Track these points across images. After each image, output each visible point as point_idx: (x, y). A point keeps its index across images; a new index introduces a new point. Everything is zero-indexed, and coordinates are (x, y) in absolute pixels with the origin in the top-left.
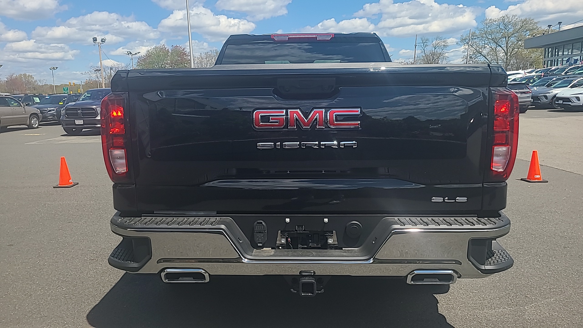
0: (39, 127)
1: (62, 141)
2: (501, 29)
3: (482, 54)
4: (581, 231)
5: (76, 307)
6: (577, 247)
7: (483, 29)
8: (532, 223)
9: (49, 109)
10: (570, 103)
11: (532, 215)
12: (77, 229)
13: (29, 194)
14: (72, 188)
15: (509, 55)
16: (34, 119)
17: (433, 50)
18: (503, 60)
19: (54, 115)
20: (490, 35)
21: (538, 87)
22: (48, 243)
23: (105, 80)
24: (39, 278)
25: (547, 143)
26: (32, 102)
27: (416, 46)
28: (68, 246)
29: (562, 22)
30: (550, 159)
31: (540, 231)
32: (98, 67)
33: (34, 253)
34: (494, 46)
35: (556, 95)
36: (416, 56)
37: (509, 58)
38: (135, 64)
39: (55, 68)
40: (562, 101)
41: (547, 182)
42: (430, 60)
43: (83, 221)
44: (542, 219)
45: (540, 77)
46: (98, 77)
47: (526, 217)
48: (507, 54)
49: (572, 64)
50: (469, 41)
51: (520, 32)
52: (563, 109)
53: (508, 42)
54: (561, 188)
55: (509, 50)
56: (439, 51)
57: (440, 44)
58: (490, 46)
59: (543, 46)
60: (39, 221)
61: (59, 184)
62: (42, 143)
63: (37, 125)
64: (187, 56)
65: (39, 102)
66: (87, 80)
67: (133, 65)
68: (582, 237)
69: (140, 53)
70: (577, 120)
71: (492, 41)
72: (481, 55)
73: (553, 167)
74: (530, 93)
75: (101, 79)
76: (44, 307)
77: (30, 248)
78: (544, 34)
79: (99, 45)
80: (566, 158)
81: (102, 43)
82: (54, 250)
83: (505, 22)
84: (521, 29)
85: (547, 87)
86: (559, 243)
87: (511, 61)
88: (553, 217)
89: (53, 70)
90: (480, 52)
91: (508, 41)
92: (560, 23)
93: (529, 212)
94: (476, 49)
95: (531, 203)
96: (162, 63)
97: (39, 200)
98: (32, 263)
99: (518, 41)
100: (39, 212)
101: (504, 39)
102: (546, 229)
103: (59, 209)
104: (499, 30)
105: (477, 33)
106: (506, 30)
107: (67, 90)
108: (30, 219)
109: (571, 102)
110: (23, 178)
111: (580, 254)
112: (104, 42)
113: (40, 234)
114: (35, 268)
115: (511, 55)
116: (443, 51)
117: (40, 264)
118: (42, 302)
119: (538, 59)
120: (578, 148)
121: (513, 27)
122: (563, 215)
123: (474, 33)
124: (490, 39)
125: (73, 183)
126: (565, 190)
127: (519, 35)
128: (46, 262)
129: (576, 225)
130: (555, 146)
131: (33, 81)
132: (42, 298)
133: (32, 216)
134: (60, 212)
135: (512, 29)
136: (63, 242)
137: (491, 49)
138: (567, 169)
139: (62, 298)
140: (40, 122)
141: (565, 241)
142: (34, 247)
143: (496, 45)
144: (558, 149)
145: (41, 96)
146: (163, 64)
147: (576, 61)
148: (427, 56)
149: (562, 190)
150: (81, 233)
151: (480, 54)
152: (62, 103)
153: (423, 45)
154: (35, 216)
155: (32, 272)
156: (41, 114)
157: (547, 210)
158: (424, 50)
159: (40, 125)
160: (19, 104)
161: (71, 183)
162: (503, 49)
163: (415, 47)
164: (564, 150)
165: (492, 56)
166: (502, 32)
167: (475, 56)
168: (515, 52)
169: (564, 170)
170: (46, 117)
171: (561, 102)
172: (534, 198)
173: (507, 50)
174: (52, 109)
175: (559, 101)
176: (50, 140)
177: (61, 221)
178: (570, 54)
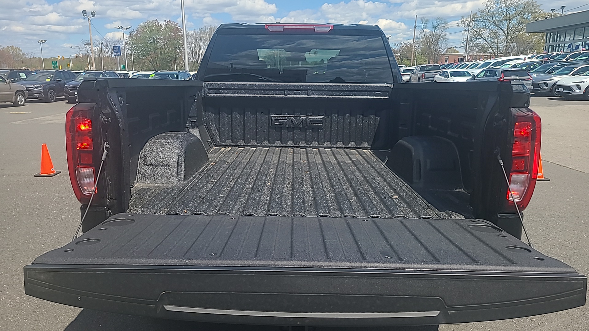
0: (25, 104)
1: (48, 121)
2: (503, 11)
3: (483, 36)
4: (586, 240)
5: (47, 325)
6: (583, 259)
7: (484, 11)
8: (535, 229)
9: (35, 85)
10: (570, 92)
11: (535, 220)
12: (55, 227)
13: (8, 183)
14: (55, 177)
15: (509, 38)
16: (20, 96)
17: (433, 32)
18: (504, 44)
19: (40, 92)
20: (491, 17)
21: (538, 74)
22: (23, 244)
23: (95, 55)
24: (10, 287)
25: (548, 134)
26: (18, 79)
27: (415, 26)
28: (44, 247)
29: (565, 6)
30: (551, 153)
31: (543, 239)
32: (88, 41)
33: (7, 256)
34: (494, 28)
35: (556, 83)
36: (415, 37)
37: (509, 42)
38: (126, 39)
39: (44, 41)
40: (563, 89)
41: (549, 180)
42: (429, 42)
43: (62, 218)
44: (545, 224)
45: (541, 63)
46: (88, 51)
47: (529, 222)
48: (507, 38)
49: (573, 50)
50: (470, 22)
51: (522, 15)
52: (563, 97)
53: (509, 25)
54: (563, 187)
55: (510, 33)
56: (439, 32)
57: (440, 25)
58: (491, 29)
59: (545, 31)
60: (16, 216)
61: (40, 172)
62: (27, 123)
63: (22, 103)
64: (180, 32)
65: (26, 77)
66: (77, 54)
67: (125, 40)
68: (587, 247)
69: (131, 28)
70: (577, 109)
71: (493, 23)
72: (481, 38)
73: (554, 163)
74: (530, 80)
75: (91, 54)
76: (12, 324)
77: (3, 249)
78: (546, 18)
79: (88, 19)
80: (568, 153)
81: (92, 16)
82: (29, 252)
83: (507, 4)
84: (522, 12)
85: (548, 74)
86: (564, 254)
87: (512, 45)
88: (556, 222)
89: (41, 43)
90: (481, 34)
91: (509, 23)
92: (563, 7)
93: (532, 216)
94: (476, 32)
95: (533, 205)
96: (155, 38)
97: (18, 191)
98: (4, 268)
99: (519, 24)
100: (17, 205)
101: (506, 22)
102: (550, 237)
103: (38, 202)
104: (501, 13)
105: (479, 14)
106: (508, 13)
107: (56, 64)
108: (6, 214)
109: (571, 90)
110: (4, 163)
111: (587, 268)
112: (94, 15)
113: (15, 232)
114: (7, 274)
115: (512, 38)
116: (443, 33)
117: (12, 270)
118: (10, 317)
119: (538, 43)
120: (579, 141)
121: (515, 9)
122: (567, 220)
123: (476, 14)
124: (491, 21)
125: (56, 172)
126: (568, 190)
127: (521, 18)
128: (19, 267)
129: (580, 233)
130: (556, 139)
131: (21, 53)
132: (12, 313)
133: (9, 210)
134: (39, 206)
135: (514, 11)
136: (39, 243)
137: (492, 31)
138: (568, 166)
139: (32, 313)
140: (27, 99)
141: (570, 252)
142: (8, 248)
143: (497, 28)
144: (558, 141)
145: (27, 72)
146: (155, 40)
147: (578, 46)
148: (426, 37)
149: (564, 190)
150: (59, 232)
151: (480, 36)
152: (49, 80)
153: (423, 26)
154: (12, 210)
155: (3, 279)
156: (27, 91)
157: (550, 214)
158: (424, 31)
159: (26, 102)
160: (4, 80)
161: (54, 172)
162: (504, 32)
163: (415, 28)
164: (565, 143)
165: (492, 39)
166: (503, 15)
167: (475, 38)
168: (516, 35)
169: (565, 167)
170: (33, 94)
171: (561, 90)
172: (536, 199)
173: (508, 33)
174: (39, 85)
175: (560, 89)
176: (36, 120)
177: (40, 217)
178: (572, 39)
